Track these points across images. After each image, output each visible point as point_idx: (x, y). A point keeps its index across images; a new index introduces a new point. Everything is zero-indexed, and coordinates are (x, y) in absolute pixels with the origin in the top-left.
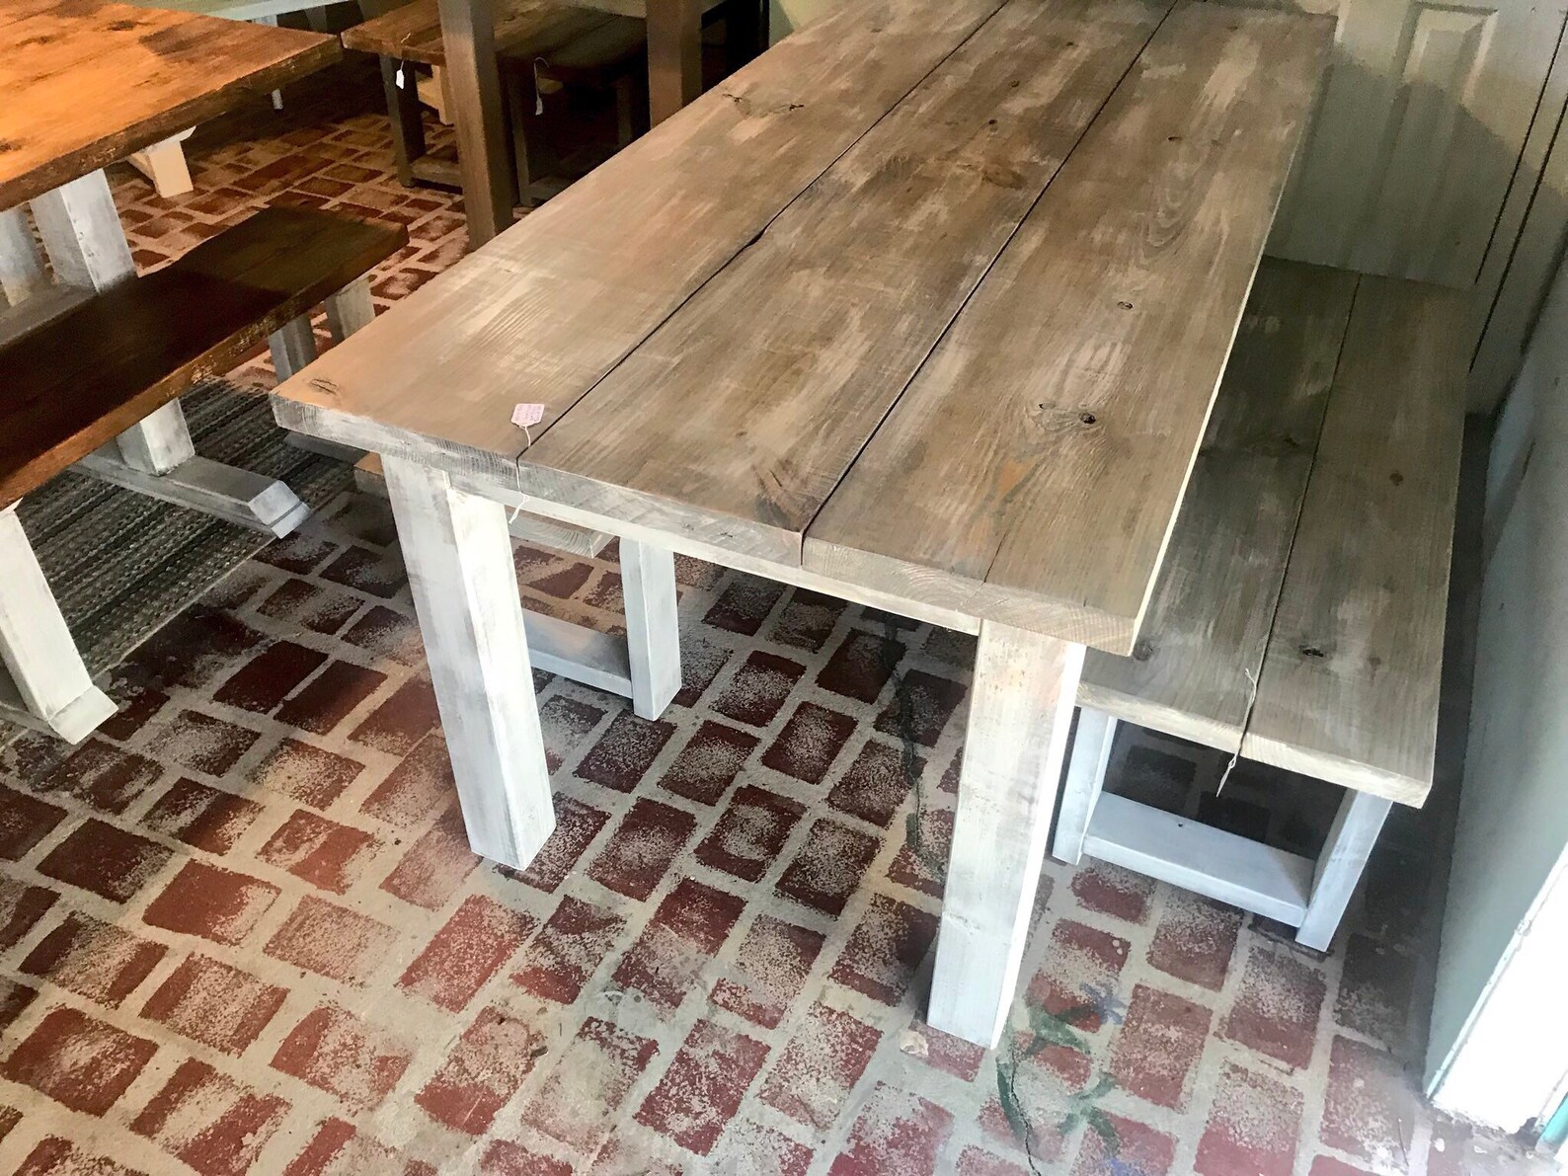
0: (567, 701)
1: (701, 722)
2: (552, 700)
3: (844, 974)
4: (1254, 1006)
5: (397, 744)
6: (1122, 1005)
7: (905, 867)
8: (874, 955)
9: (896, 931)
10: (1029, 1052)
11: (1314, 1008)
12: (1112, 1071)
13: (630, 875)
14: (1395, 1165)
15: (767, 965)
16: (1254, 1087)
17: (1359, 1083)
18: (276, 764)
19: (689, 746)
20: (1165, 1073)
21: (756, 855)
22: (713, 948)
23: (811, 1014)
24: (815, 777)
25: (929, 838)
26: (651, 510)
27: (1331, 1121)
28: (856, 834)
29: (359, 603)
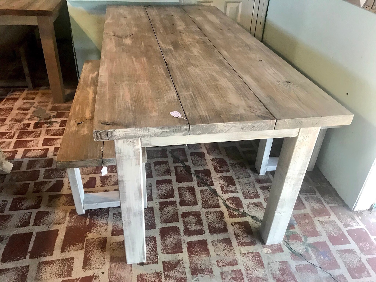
0: (118, 213)
1: (158, 203)
2: (114, 215)
3: (241, 244)
4: (314, 208)
5: (79, 246)
6: (294, 221)
7: (231, 214)
8: (243, 236)
9: (242, 229)
10: (288, 240)
11: (322, 204)
12: (304, 235)
13: (173, 248)
14: (358, 225)
15: (223, 251)
16: (327, 224)
17: (340, 213)
18: (43, 272)
19: (160, 210)
20: (312, 230)
21: (199, 228)
22: (208, 254)
23: (242, 257)
24: (196, 203)
25: (231, 205)
26: (232, 127)
27: (343, 223)
28: (215, 212)
29: (30, 213)
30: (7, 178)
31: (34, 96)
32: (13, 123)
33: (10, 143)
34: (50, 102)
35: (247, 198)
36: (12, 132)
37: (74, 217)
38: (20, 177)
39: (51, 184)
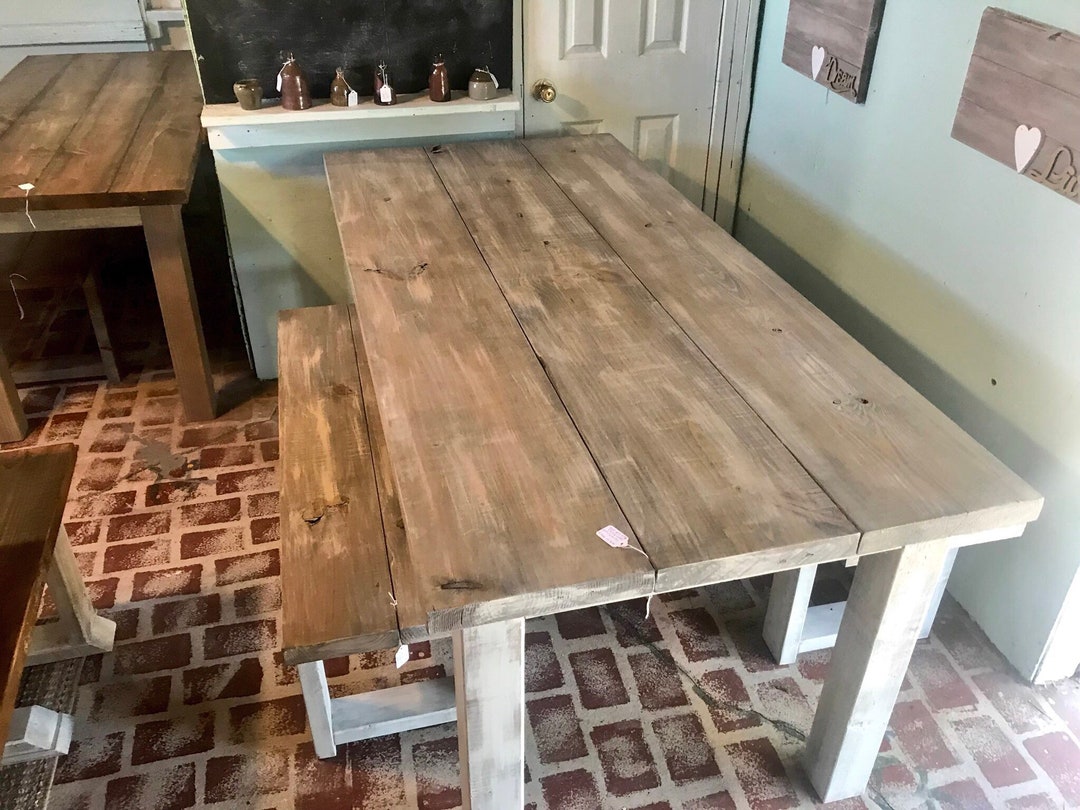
0: (425, 745)
2: (414, 751)
3: (759, 806)
4: (931, 685)
7: (721, 721)
8: (760, 783)
9: (756, 760)
10: (879, 784)
11: (951, 670)
12: (918, 764)
16: (971, 727)
17: (1001, 694)
19: (533, 725)
20: (936, 748)
21: (642, 768)
24: (623, 698)
25: (716, 695)
26: (757, 562)
27: (1011, 721)
28: (679, 718)
29: (190, 767)
30: (107, 667)
31: (126, 404)
32: (86, 493)
33: (93, 555)
34: (176, 420)
35: (754, 671)
36: (90, 522)
37: (311, 767)
38: (141, 660)
39: (230, 673)
